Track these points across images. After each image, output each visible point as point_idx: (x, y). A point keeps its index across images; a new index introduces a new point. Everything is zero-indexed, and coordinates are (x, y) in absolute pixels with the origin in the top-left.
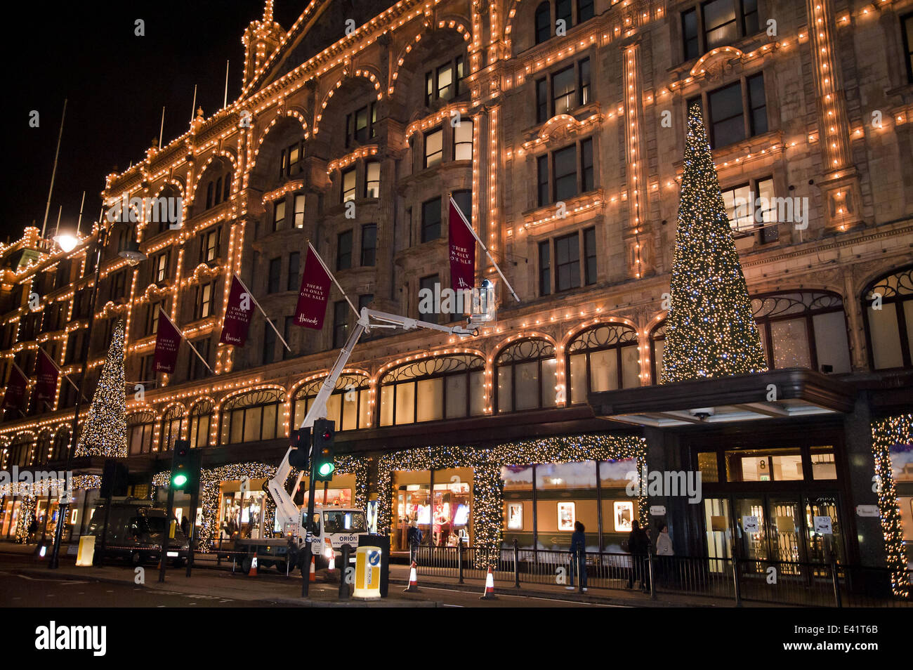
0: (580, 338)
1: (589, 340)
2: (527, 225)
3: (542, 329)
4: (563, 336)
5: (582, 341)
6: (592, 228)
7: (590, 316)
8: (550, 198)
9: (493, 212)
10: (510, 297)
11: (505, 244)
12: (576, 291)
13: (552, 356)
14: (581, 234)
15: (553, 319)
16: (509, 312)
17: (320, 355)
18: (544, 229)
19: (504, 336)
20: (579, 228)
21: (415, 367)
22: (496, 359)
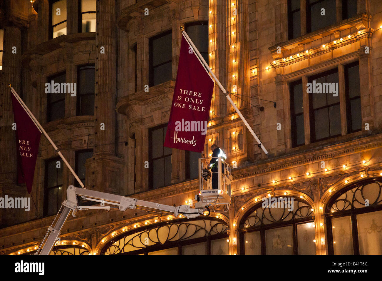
0: (343, 196)
1: (354, 199)
2: (274, 62)
3: (295, 187)
4: (322, 194)
5: (345, 200)
6: (355, 63)
7: (355, 170)
8: (303, 31)
9: (234, 47)
10: (256, 149)
11: (249, 85)
12: (336, 139)
13: (310, 219)
14: (341, 70)
15: (309, 174)
16: (255, 167)
17: (27, 225)
18: (296, 66)
19: (250, 195)
20: (339, 64)
21: (144, 235)
22: (241, 223)
